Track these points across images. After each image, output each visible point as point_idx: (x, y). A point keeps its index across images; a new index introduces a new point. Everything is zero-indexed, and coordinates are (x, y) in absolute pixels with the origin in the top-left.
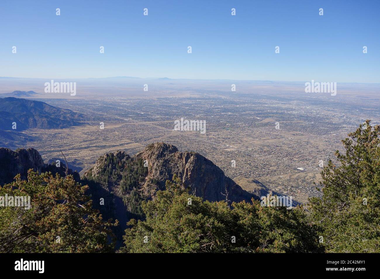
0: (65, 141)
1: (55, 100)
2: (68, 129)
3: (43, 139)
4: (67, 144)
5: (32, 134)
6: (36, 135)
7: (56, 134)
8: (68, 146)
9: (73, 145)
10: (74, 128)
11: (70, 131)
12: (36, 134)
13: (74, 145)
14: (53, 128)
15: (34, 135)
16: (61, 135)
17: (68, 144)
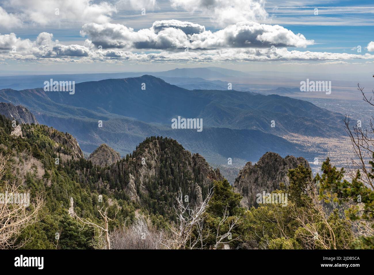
0: (331, 154)
1: (323, 100)
2: (336, 139)
3: (305, 148)
4: (333, 158)
5: (293, 140)
6: (297, 142)
7: (320, 144)
8: (334, 161)
9: (341, 161)
10: (344, 139)
11: (338, 142)
12: (297, 140)
13: (343, 162)
14: (318, 136)
15: (295, 142)
16: (326, 146)
17: (336, 159)
